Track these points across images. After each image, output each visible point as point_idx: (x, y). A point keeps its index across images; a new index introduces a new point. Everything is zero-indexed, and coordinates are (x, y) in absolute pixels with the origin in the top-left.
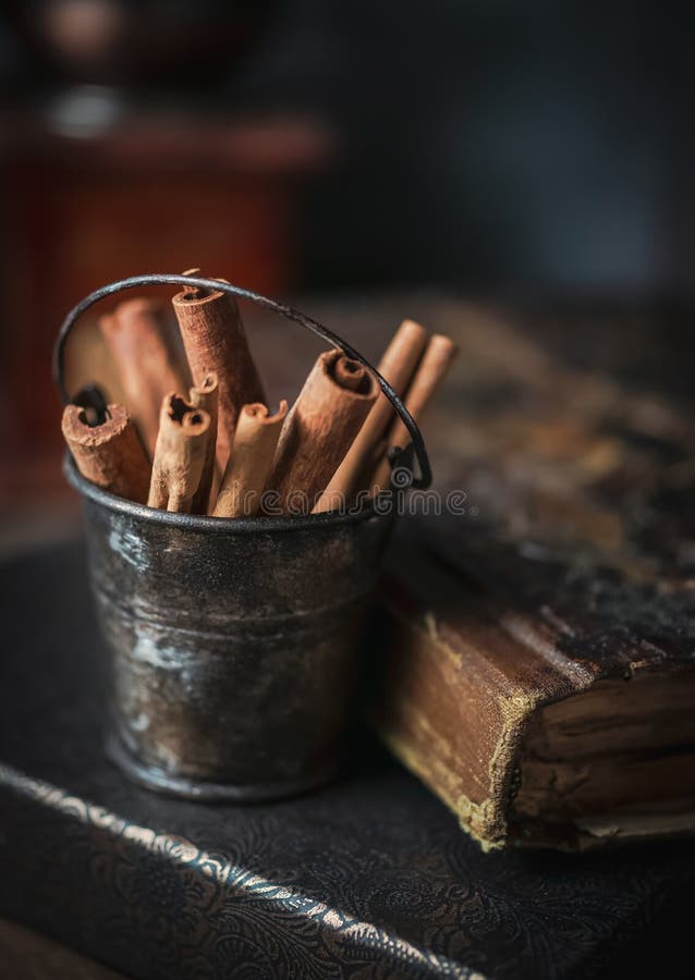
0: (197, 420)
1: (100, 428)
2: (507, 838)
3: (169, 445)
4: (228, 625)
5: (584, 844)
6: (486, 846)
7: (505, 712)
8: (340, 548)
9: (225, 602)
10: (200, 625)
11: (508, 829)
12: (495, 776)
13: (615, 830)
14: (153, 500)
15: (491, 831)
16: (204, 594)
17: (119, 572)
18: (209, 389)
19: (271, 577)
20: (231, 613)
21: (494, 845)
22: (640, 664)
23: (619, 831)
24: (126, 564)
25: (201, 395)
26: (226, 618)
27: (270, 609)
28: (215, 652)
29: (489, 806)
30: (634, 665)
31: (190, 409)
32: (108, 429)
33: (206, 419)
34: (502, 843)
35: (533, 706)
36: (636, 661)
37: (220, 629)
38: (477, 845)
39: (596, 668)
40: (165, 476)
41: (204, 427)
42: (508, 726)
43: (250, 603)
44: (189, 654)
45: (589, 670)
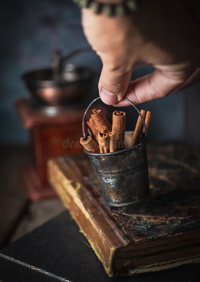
0: (105, 135)
1: (86, 141)
2: (113, 274)
3: (102, 141)
4: (116, 172)
5: (130, 275)
6: (110, 276)
7: (111, 251)
8: (133, 154)
9: (114, 168)
10: (111, 173)
11: (114, 273)
12: (110, 263)
13: (135, 272)
14: (101, 152)
15: (110, 273)
16: (110, 167)
17: (96, 166)
18: (105, 129)
19: (121, 162)
20: (116, 170)
21: (111, 276)
22: (137, 240)
23: (137, 272)
24: (96, 165)
25: (104, 131)
26: (115, 171)
27: (123, 168)
28: (115, 178)
29: (109, 268)
30: (136, 240)
31: (103, 134)
32: (87, 141)
33: (107, 134)
34: (112, 275)
35: (115, 249)
36: (137, 239)
37: (115, 173)
38: (108, 276)
39: (128, 241)
40: (103, 147)
41: (107, 136)
42: (111, 253)
43: (119, 168)
44: (111, 179)
45: (127, 242)
